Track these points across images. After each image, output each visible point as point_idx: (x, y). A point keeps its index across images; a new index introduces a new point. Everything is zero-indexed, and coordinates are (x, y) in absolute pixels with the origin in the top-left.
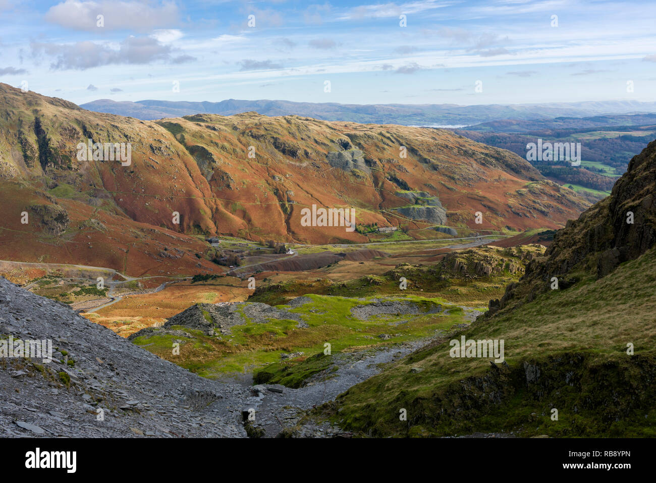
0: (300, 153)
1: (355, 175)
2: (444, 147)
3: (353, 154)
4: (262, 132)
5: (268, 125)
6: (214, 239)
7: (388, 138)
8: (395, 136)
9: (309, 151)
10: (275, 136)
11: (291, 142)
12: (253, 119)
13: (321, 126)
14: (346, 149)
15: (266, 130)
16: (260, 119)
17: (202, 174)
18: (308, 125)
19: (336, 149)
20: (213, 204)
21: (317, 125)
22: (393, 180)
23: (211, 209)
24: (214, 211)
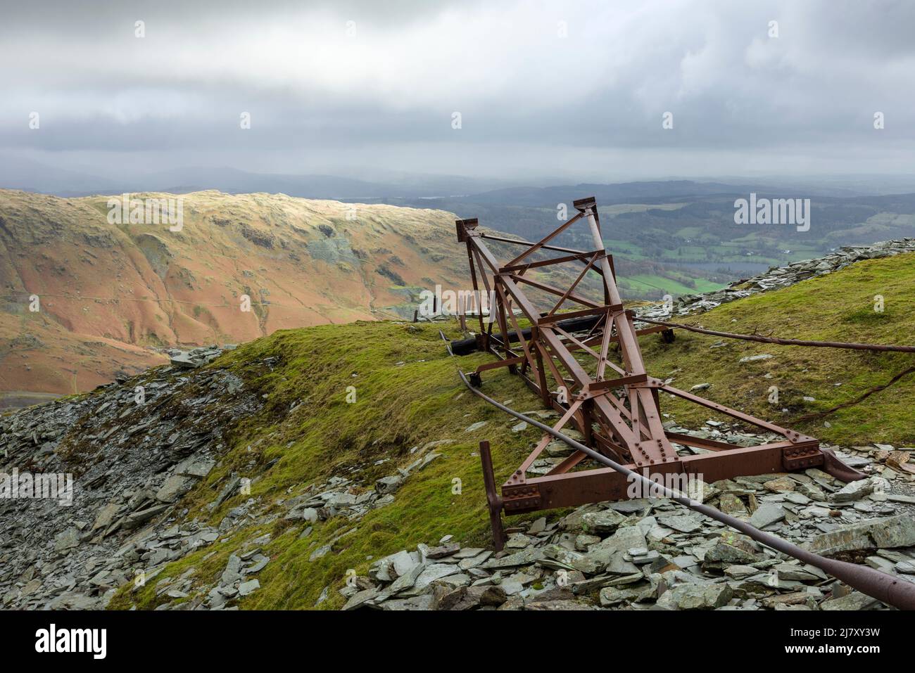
0: (276, 243)
1: (341, 268)
2: (444, 235)
3: (337, 243)
4: (227, 217)
5: (234, 208)
6: (175, 351)
7: (379, 223)
8: (386, 220)
9: (286, 240)
10: (244, 221)
11: (262, 228)
12: (215, 200)
13: (299, 207)
14: (329, 237)
15: (232, 214)
16: (224, 200)
17: (155, 271)
18: (283, 207)
19: (318, 237)
20: (170, 307)
21: (293, 207)
22: (386, 274)
23: (168, 313)
24: (172, 315)
